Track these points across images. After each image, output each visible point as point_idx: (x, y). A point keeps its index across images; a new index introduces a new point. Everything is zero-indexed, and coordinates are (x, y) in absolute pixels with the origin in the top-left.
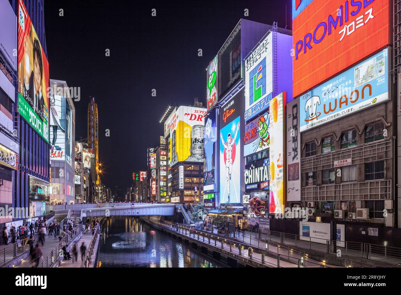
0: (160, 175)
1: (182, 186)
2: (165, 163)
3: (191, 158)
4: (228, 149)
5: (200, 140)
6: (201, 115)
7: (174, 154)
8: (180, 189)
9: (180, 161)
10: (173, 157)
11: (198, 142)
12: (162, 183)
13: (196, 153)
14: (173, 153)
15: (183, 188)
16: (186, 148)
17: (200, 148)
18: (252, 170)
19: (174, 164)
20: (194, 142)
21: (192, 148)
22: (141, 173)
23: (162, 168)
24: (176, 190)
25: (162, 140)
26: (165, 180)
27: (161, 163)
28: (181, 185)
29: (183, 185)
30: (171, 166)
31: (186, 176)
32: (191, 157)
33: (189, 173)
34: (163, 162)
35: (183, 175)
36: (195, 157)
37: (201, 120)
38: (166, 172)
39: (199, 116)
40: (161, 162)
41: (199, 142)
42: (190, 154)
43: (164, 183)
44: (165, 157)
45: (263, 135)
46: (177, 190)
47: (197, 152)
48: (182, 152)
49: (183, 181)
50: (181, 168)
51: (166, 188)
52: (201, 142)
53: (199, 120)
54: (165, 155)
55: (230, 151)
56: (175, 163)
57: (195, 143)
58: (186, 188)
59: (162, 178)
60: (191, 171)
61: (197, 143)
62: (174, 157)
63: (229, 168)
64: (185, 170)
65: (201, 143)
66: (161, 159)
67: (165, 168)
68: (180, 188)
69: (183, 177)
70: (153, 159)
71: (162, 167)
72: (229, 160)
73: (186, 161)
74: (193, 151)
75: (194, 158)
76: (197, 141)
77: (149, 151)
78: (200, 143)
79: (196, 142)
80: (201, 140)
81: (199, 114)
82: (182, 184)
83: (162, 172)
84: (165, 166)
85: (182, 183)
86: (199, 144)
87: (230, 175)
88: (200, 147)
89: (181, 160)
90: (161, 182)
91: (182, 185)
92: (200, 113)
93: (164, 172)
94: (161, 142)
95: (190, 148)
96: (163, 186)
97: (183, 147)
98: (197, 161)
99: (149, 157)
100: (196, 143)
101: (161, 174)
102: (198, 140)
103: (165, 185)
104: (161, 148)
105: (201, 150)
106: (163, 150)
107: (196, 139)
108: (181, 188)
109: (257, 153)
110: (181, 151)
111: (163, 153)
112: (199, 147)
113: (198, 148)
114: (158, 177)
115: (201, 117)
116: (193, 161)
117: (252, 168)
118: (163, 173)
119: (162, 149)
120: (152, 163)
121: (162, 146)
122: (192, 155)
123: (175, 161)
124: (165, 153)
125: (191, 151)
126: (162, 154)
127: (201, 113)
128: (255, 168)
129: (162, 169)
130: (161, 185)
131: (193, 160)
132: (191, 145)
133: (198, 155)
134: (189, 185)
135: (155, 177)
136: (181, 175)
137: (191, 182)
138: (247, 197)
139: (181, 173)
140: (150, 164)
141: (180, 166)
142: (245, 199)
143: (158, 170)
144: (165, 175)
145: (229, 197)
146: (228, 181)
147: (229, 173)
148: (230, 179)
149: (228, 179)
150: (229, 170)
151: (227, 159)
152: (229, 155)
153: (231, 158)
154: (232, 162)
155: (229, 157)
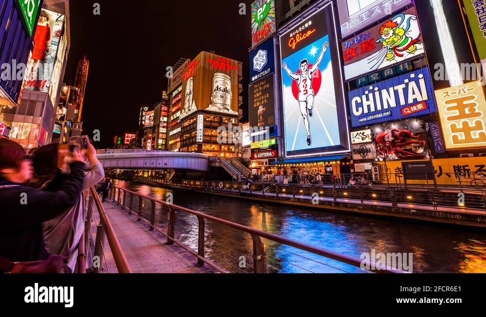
0: (159, 133)
2: (166, 119)
3: (211, 107)
4: (302, 79)
5: (221, 89)
7: (189, 103)
9: (199, 109)
12: (160, 141)
13: (217, 102)
14: (187, 103)
15: (201, 141)
17: (222, 97)
18: (371, 95)
19: (188, 114)
20: (215, 90)
21: (213, 96)
22: (127, 135)
23: (162, 124)
24: (188, 145)
25: (165, 95)
26: (165, 137)
27: (161, 120)
28: (200, 137)
29: (202, 138)
30: (181, 118)
31: (205, 127)
33: (209, 124)
34: (163, 118)
36: (216, 107)
38: (166, 129)
40: (161, 118)
42: (210, 103)
43: (163, 142)
45: (396, 44)
46: (190, 144)
47: (219, 102)
49: (202, 133)
50: (201, 118)
51: (164, 146)
54: (165, 111)
55: (308, 79)
56: (190, 113)
58: (205, 142)
59: (161, 135)
60: (211, 121)
61: (219, 91)
62: (189, 106)
63: (306, 101)
64: (205, 120)
65: (223, 92)
67: (165, 124)
68: (197, 141)
69: (202, 128)
70: (148, 116)
72: (305, 92)
73: (206, 109)
74: (214, 100)
77: (143, 110)
78: (221, 92)
79: (217, 90)
80: (223, 89)
83: (162, 129)
84: (165, 122)
85: (200, 134)
87: (309, 110)
93: (164, 129)
94: (163, 97)
95: (211, 96)
96: (162, 145)
98: (218, 111)
99: (142, 116)
101: (161, 131)
102: (219, 89)
103: (164, 143)
105: (222, 99)
106: (165, 105)
107: (217, 87)
108: (200, 141)
109: (379, 69)
113: (219, 98)
114: (157, 133)
116: (214, 111)
117: (373, 91)
119: (163, 104)
120: (146, 121)
121: (163, 100)
122: (213, 104)
123: (190, 110)
124: (166, 109)
125: (212, 99)
126: (163, 109)
128: (380, 90)
130: (159, 143)
131: (214, 109)
132: (212, 93)
133: (219, 105)
134: (208, 138)
135: (150, 135)
136: (200, 126)
137: (210, 134)
138: (364, 133)
139: (200, 123)
140: (143, 122)
141: (198, 116)
142: (359, 137)
143: (157, 127)
144: (165, 132)
145: (309, 141)
146: (304, 118)
147: (306, 108)
148: (311, 115)
149: (304, 116)
150: (307, 103)
151: (300, 92)
152: (306, 85)
153: (311, 88)
154: (313, 92)
155: (305, 88)
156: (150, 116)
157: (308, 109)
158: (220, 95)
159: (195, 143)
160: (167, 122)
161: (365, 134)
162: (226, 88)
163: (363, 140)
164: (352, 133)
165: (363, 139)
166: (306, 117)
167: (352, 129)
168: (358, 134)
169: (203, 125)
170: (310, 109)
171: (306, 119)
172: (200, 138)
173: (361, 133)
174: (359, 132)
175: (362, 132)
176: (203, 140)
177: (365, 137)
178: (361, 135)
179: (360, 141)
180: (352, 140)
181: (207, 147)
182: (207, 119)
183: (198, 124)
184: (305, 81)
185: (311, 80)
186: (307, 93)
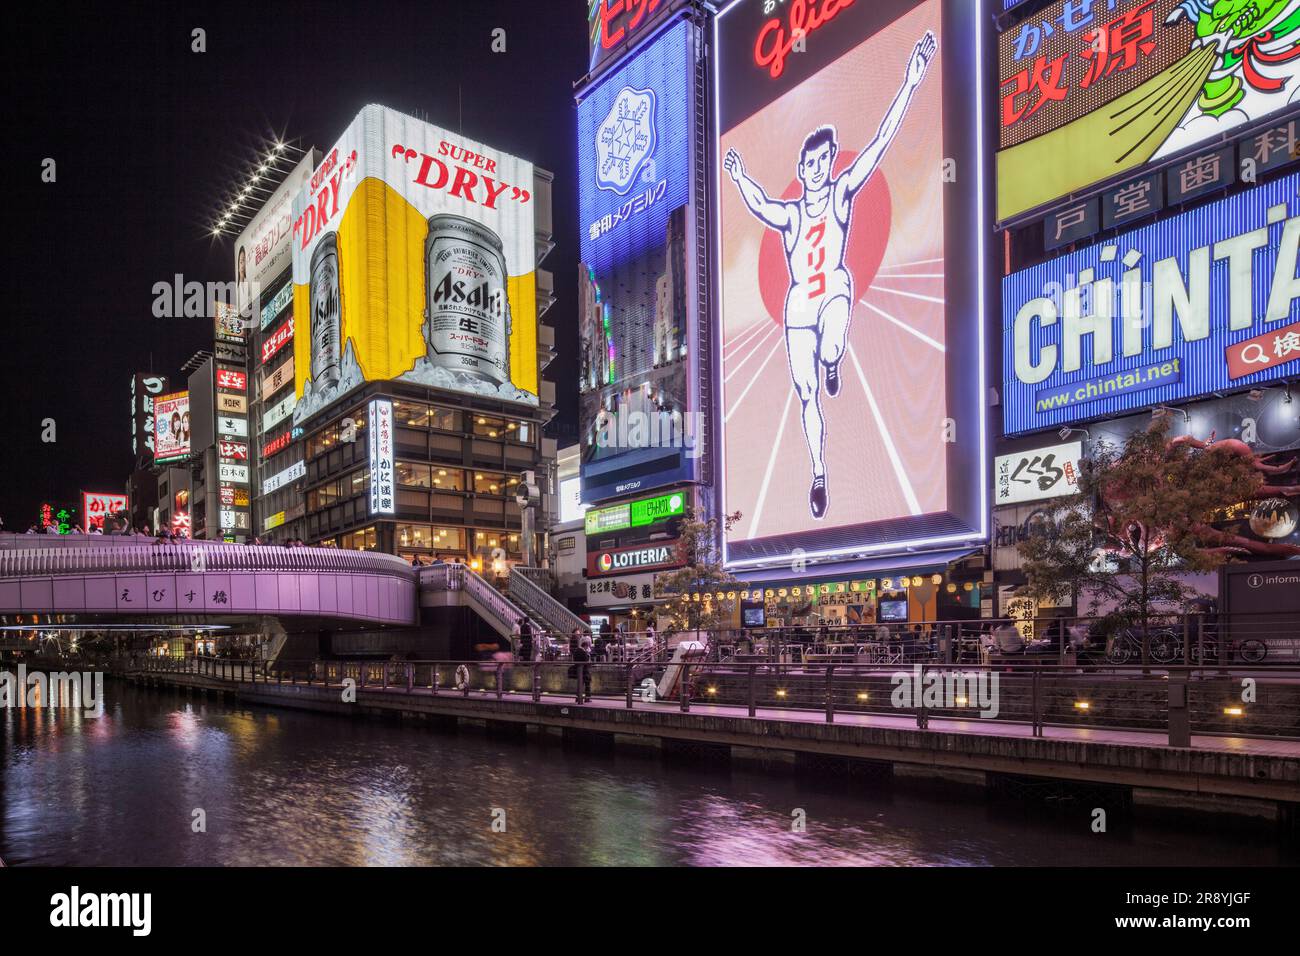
0: (217, 482)
1: (386, 503)
2: (241, 427)
3: (426, 369)
4: (809, 224)
5: (466, 291)
6: (470, 173)
7: (330, 350)
8: (379, 515)
9: (372, 376)
10: (321, 366)
11: (459, 298)
12: (228, 519)
13: (448, 349)
14: (322, 351)
15: (391, 510)
16: (403, 319)
17: (469, 326)
19: (327, 402)
20: (438, 295)
21: (432, 323)
22: (90, 499)
23: (229, 448)
24: (337, 529)
26: (244, 502)
27: (223, 428)
28: (382, 497)
29: (391, 497)
30: (304, 419)
31: (403, 452)
32: (429, 364)
33: (418, 441)
34: (230, 424)
35: (390, 449)
36: (445, 368)
37: (470, 197)
38: (245, 469)
39: (461, 173)
40: (222, 422)
41: (463, 297)
42: (420, 351)
43: (238, 519)
44: (243, 400)
46: (346, 526)
47: (456, 345)
48: (382, 331)
49: (390, 477)
50: (382, 414)
52: (469, 302)
53: (462, 192)
54: (237, 392)
55: (833, 227)
56: (335, 394)
57: (446, 299)
58: (409, 515)
59: (227, 493)
60: (426, 432)
61: (455, 299)
62: (331, 366)
63: (815, 328)
64: (400, 426)
65: (472, 306)
66: (221, 405)
67: (240, 449)
68: (374, 511)
69: (389, 457)
70: (168, 416)
71: (225, 444)
72: (816, 285)
73: (404, 378)
74: (436, 337)
75: (442, 371)
76: (454, 293)
77: (142, 390)
78: (464, 303)
79: (448, 294)
80: (473, 289)
81: (460, 163)
82: (386, 490)
83: (229, 468)
84: (238, 440)
85: (385, 484)
86: (461, 309)
87: (827, 365)
88: (469, 321)
89: (379, 371)
90: (223, 513)
91: (387, 497)
92: (465, 160)
93: (238, 468)
94: (221, 331)
95: (421, 320)
97: (387, 312)
98: (456, 387)
99: (142, 416)
100: (450, 301)
101: (222, 478)
102: (455, 287)
103: (243, 525)
104: (219, 355)
105: (471, 335)
106: (231, 367)
107: (447, 279)
108: (383, 510)
110: (378, 328)
111: (231, 381)
112: (462, 320)
113: (458, 327)
114: (209, 487)
115: (467, 178)
116: (438, 385)
117: (1114, 271)
118: (232, 473)
119: (223, 361)
120: (160, 437)
121: (223, 346)
122: (433, 353)
123: (334, 383)
125: (426, 333)
126: (226, 383)
127: (471, 161)
128: (1146, 265)
129: (229, 453)
130: (224, 524)
131: (435, 377)
132: (428, 307)
133: (457, 360)
134: (419, 501)
135: (183, 495)
136: (382, 450)
137: (427, 484)
138: (1051, 458)
139: (381, 439)
140: (150, 444)
141: (372, 405)
142: (1030, 476)
143: (208, 460)
144: (245, 479)
145: (818, 496)
146: (805, 403)
147: (817, 356)
148: (832, 386)
149: (805, 395)
150: (819, 337)
151: (794, 284)
152: (822, 251)
153: (840, 266)
154: (849, 286)
155: (818, 267)
156: (176, 416)
157: (825, 363)
158: (459, 317)
159: (365, 519)
160: (250, 441)
161: (1052, 466)
162: (485, 286)
163: (1045, 486)
164: (1000, 461)
165: (1044, 484)
166: (812, 397)
167: (1003, 443)
168: (1024, 462)
169: (396, 444)
170: (831, 359)
171: (811, 405)
172: (383, 501)
173: (1037, 459)
174: (1030, 455)
175: (1043, 453)
176: (397, 506)
177: (1053, 475)
178: (1038, 467)
179: (1033, 492)
180: (1001, 487)
181: (417, 535)
182: (412, 423)
183: (372, 440)
184: (816, 234)
185: (844, 227)
186: (822, 290)
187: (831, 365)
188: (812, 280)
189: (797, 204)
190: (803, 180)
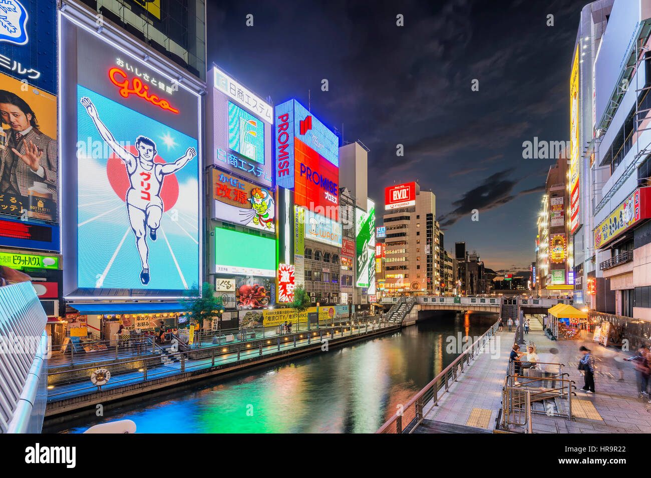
63: (145, 212)
142: (224, 285)
145: (145, 277)
146: (138, 238)
147: (145, 222)
148: (154, 237)
149: (138, 235)
150: (147, 216)
151: (132, 188)
152: (149, 185)
153: (158, 195)
154: (162, 205)
155: (146, 189)
157: (149, 227)
161: (230, 284)
163: (228, 288)
166: (142, 237)
168: (223, 282)
171: (142, 240)
174: (225, 280)
175: (228, 280)
177: (230, 286)
178: (226, 283)
179: (225, 289)
180: (217, 287)
184: (146, 177)
185: (160, 183)
186: (148, 199)
187: (153, 229)
188: (143, 192)
189: (136, 158)
190: (139, 151)
